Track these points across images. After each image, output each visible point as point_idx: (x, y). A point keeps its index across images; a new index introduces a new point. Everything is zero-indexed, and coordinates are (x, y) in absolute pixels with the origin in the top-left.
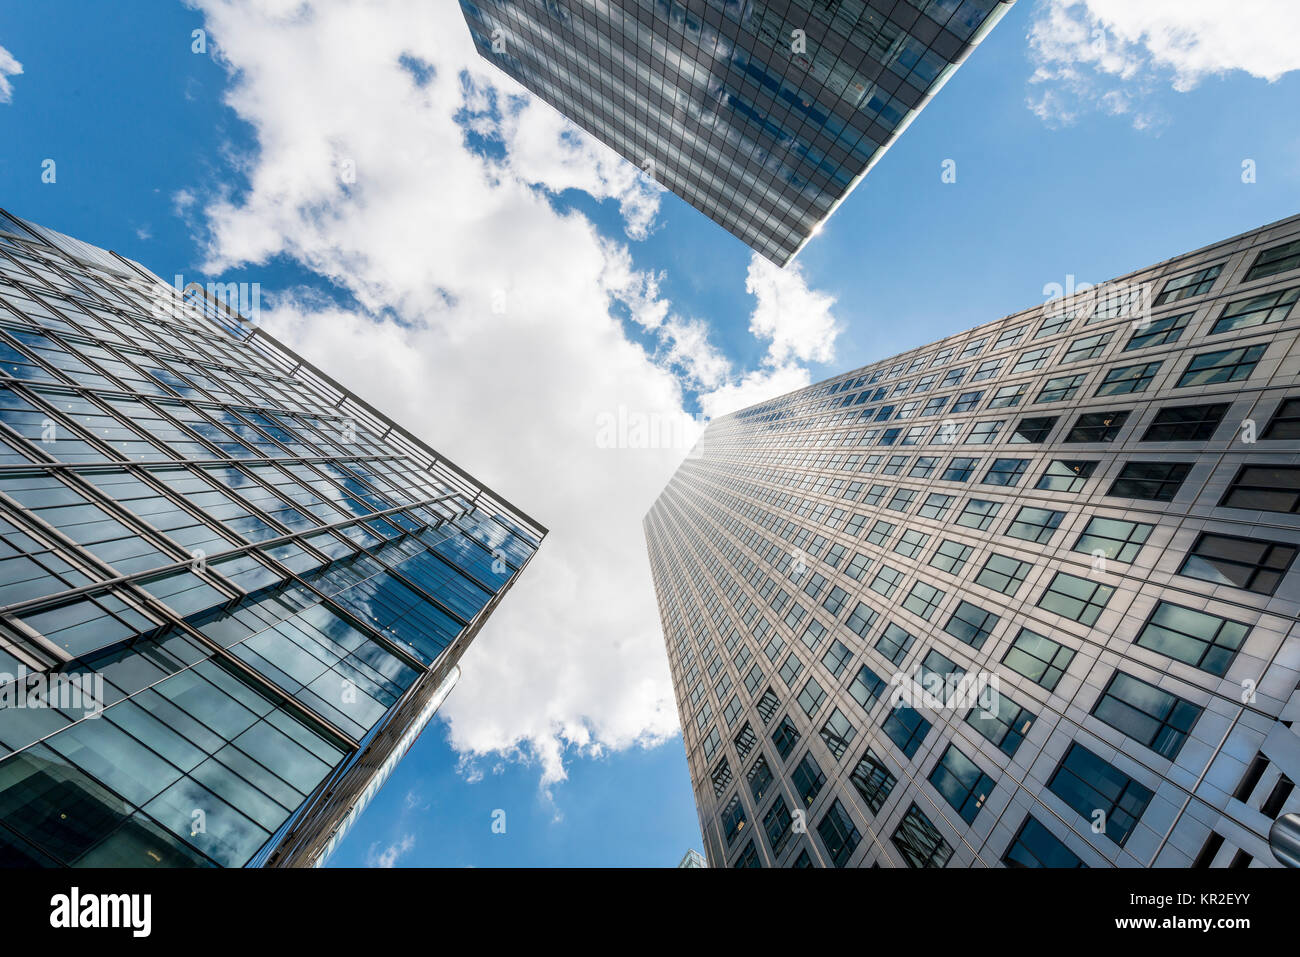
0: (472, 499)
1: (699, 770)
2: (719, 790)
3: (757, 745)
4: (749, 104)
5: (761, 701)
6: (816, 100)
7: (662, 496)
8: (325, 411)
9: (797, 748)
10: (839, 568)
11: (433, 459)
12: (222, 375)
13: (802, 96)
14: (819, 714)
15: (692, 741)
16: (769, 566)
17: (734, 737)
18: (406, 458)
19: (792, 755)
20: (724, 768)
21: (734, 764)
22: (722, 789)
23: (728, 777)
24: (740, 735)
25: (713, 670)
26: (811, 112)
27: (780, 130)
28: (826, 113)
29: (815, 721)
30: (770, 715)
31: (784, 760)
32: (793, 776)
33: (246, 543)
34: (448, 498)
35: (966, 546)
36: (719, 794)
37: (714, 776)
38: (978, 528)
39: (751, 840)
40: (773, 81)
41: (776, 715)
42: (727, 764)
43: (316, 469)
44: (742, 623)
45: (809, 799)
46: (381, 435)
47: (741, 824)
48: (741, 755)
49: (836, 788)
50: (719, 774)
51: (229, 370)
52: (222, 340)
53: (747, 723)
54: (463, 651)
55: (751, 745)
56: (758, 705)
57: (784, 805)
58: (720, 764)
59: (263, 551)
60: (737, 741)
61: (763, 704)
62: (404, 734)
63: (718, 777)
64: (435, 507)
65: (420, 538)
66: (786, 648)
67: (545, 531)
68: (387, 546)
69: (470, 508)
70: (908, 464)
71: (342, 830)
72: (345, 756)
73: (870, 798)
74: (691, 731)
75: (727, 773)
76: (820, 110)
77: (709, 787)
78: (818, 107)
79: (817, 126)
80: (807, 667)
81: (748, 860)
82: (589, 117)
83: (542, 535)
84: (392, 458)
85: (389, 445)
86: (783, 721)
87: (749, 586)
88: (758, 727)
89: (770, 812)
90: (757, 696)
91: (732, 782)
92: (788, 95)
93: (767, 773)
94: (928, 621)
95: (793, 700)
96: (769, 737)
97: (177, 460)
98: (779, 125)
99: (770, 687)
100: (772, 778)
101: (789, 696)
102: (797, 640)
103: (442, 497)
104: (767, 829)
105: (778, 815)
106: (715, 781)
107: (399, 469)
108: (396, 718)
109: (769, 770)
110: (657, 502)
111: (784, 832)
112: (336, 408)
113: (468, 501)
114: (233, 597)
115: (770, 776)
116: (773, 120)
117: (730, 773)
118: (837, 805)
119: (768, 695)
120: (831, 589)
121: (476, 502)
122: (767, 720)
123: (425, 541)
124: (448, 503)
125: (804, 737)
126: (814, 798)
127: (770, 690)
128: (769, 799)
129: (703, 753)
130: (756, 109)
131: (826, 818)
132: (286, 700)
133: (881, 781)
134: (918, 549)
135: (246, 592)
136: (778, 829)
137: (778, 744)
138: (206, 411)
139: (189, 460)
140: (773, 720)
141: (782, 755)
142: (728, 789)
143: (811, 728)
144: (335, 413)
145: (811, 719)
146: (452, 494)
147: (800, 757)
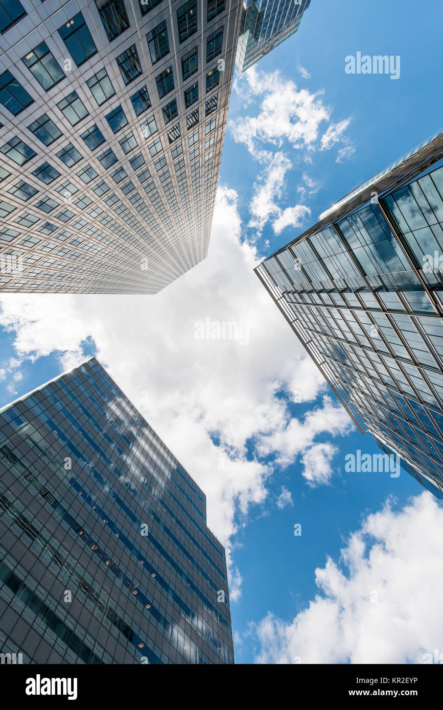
0: (283, 298)
1: (222, 114)
2: (216, 98)
3: (187, 114)
4: (85, 440)
5: (177, 138)
6: (50, 433)
7: (193, 266)
8: (331, 361)
9: (166, 103)
10: (112, 193)
11: (293, 323)
12: (366, 391)
13: (57, 437)
14: (148, 116)
15: (220, 132)
16: (150, 209)
17: (198, 125)
18: (305, 328)
19: (170, 101)
20: (209, 109)
21: (202, 109)
22: (214, 98)
23: (209, 104)
24: (195, 124)
25: (197, 165)
26: (54, 427)
27: (73, 423)
28: (47, 425)
29: (151, 114)
30: (175, 127)
31: (175, 99)
32: (173, 88)
33: (386, 314)
34: (293, 303)
35: (58, 192)
36: (216, 96)
37: (215, 108)
38: (50, 198)
39: (207, 62)
40: (69, 447)
41: (171, 126)
42: (207, 111)
43: (345, 337)
44: (174, 184)
45: (169, 71)
46: (312, 342)
47: (210, 74)
48: (198, 112)
49: (152, 70)
50: (213, 107)
51: (363, 393)
52: (360, 406)
53: (188, 129)
54: (313, 227)
55: (191, 116)
56: (180, 136)
57: (183, 74)
58: (210, 113)
59: (381, 308)
60: (197, 121)
61: (177, 135)
62: (354, 198)
63: (214, 106)
64: (300, 301)
65: (312, 288)
66: (155, 160)
67: (255, 270)
68: (329, 291)
69: (285, 295)
70: (56, 234)
71: (400, 162)
72: (384, 198)
73: (135, 55)
74: (219, 137)
75: (209, 106)
76: (50, 427)
77: (220, 103)
78: (50, 429)
79: (53, 420)
80: (146, 146)
81: (213, 53)
82: (165, 455)
83: (257, 269)
84: (311, 330)
85: (310, 336)
86: (169, 121)
87: (164, 202)
88: (184, 124)
89: (193, 73)
90: (178, 142)
91: (207, 99)
92: (64, 439)
93: (187, 96)
94: (71, 143)
95: (160, 131)
96: (179, 116)
97: (399, 361)
98: (73, 426)
99: (170, 143)
100: (185, 92)
101: (161, 134)
102: (147, 163)
103: (296, 304)
104: (197, 65)
105: (188, 71)
106: (216, 105)
107: (310, 325)
108: (355, 207)
109: (186, 98)
110: (197, 264)
111: (189, 58)
112: (326, 361)
113: (285, 298)
114: (401, 292)
115: (186, 93)
116: (76, 429)
117: (206, 105)
118: (155, 60)
119: (173, 139)
120: (120, 183)
121: (281, 296)
122: (178, 125)
123: (311, 286)
124: (294, 300)
125: (160, 108)
126: (166, 71)
127: (171, 141)
128: (190, 82)
129: (217, 122)
130: (82, 436)
131: (163, 56)
132: (398, 236)
133: (126, 62)
134: (64, 185)
135: (395, 293)
136: (191, 61)
137: (176, 111)
138: (365, 372)
139: (394, 360)
140: (174, 124)
141: (176, 103)
142: (211, 96)
143: (155, 111)
144: (328, 360)
145: (154, 116)
146: (291, 304)
147: (166, 97)
